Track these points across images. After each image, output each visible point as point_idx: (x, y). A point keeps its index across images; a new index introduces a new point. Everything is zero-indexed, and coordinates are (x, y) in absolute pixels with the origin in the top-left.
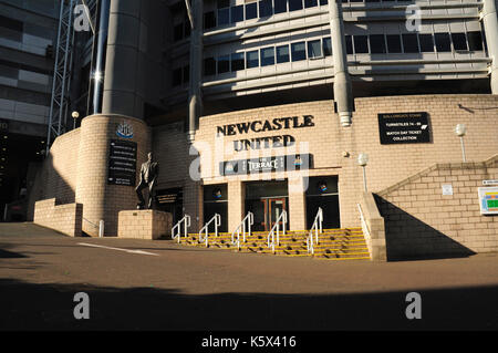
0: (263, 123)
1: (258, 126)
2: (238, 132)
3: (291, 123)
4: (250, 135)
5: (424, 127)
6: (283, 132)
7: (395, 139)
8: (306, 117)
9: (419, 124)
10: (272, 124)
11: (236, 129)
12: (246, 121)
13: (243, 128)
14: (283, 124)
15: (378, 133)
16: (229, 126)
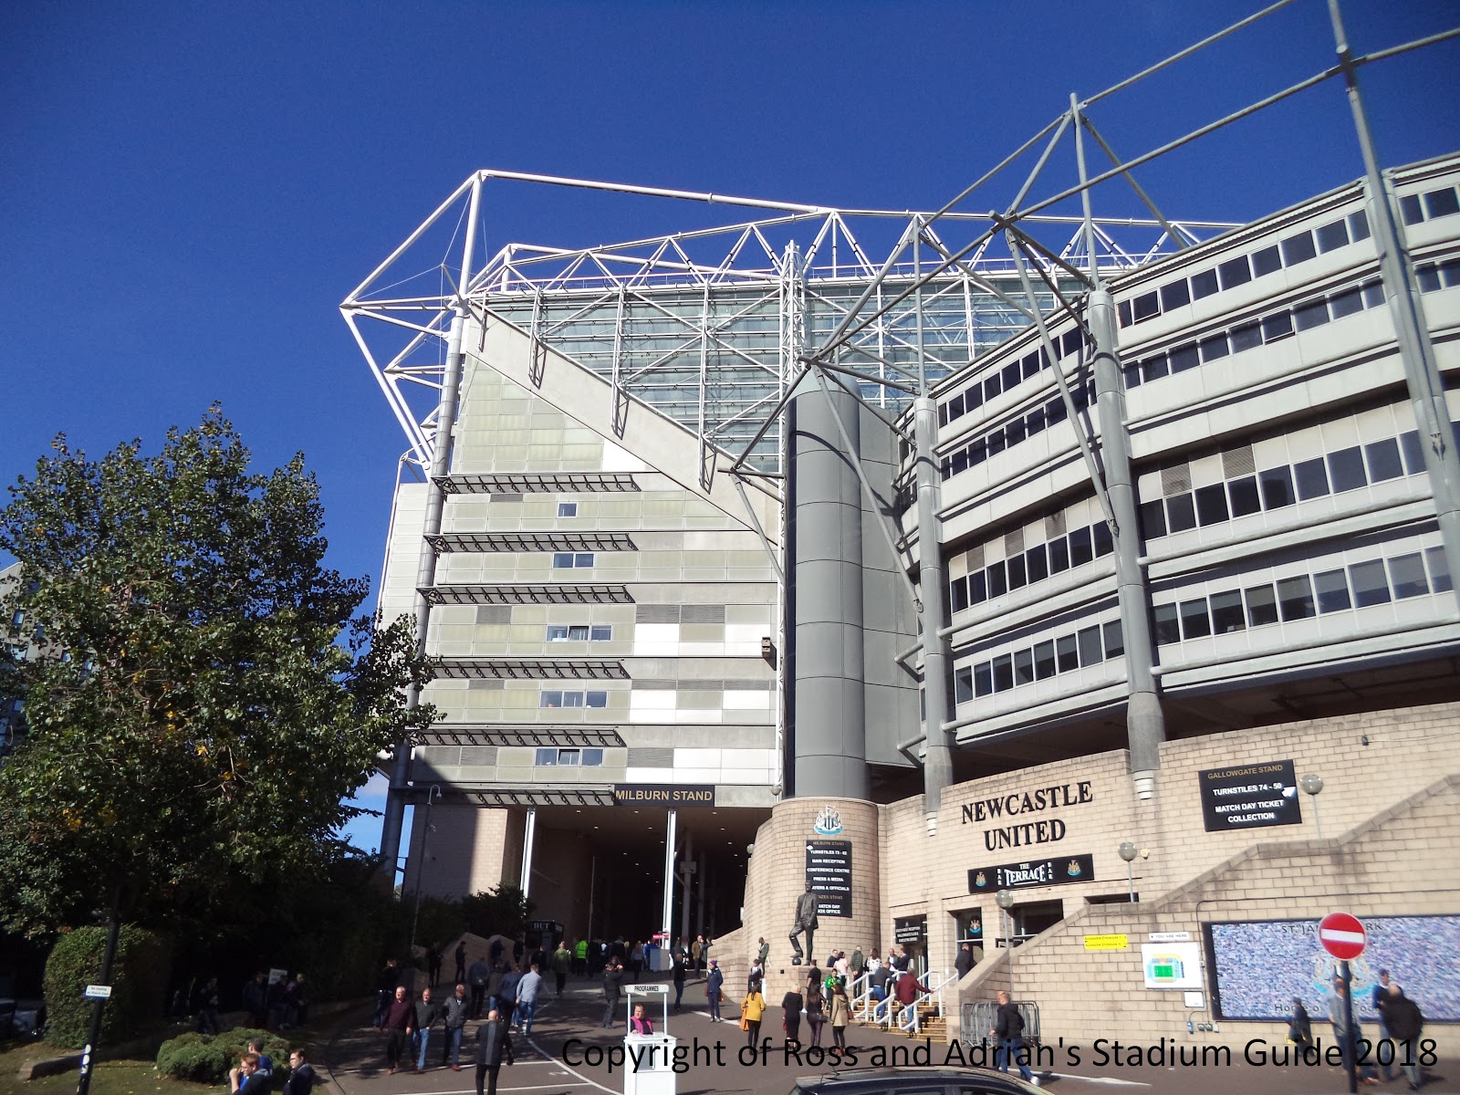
0: (1022, 797)
1: (1015, 805)
2: (989, 815)
3: (1060, 795)
4: (1005, 821)
5: (1288, 792)
6: (1047, 814)
7: (1231, 819)
8: (1081, 785)
9: (1278, 786)
10: (1034, 801)
11: (985, 809)
12: (999, 796)
13: (995, 807)
14: (1048, 797)
15: (1200, 810)
16: (977, 804)
